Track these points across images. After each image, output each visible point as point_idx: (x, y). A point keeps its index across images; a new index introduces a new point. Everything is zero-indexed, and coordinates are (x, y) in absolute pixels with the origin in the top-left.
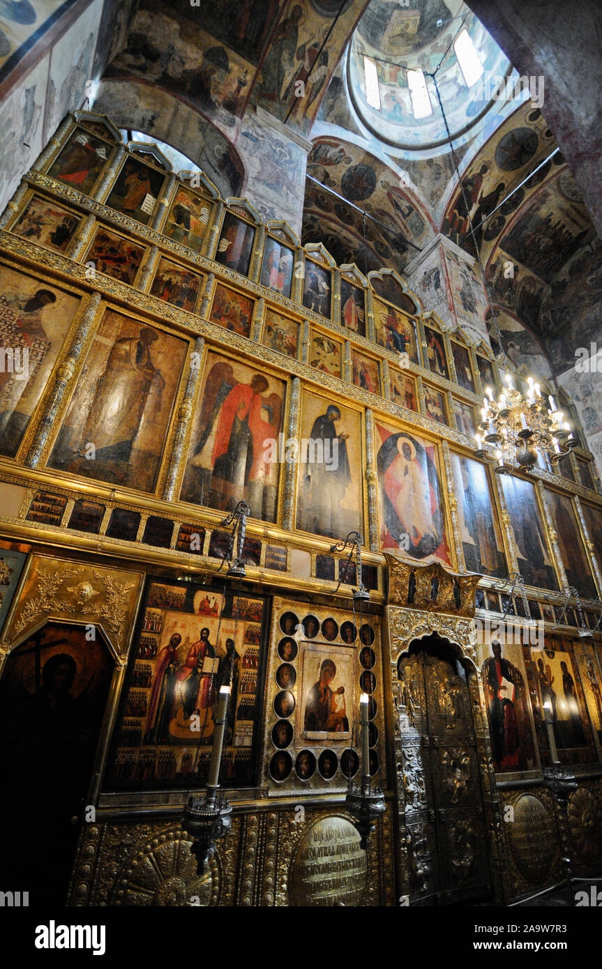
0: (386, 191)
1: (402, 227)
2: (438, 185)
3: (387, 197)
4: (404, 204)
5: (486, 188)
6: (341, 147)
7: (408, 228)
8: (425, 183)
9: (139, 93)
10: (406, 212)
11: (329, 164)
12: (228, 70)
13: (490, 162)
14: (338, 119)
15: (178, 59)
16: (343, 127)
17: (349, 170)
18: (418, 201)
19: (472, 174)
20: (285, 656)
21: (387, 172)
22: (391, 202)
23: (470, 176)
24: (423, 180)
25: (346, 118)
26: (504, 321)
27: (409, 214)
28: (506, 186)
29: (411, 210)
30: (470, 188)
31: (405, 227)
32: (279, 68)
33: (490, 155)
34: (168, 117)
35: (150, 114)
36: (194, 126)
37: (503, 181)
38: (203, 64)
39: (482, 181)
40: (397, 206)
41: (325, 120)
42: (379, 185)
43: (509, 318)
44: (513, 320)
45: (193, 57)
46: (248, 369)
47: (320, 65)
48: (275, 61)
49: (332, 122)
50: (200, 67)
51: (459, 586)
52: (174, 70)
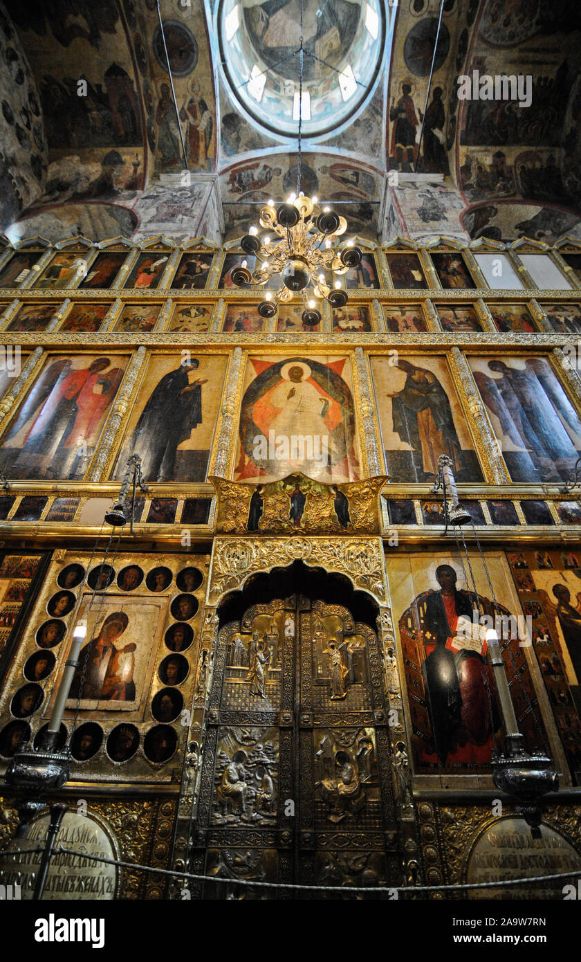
0: (328, 175)
1: (360, 195)
2: (373, 136)
3: (332, 180)
4: (349, 174)
5: (421, 103)
6: (262, 164)
7: (364, 192)
8: (360, 144)
9: (57, 217)
10: (354, 179)
11: (263, 185)
12: (123, 163)
13: (409, 79)
14: (250, 145)
15: (84, 179)
16: (259, 148)
17: (285, 179)
18: (358, 162)
19: (396, 101)
20: (57, 611)
21: (319, 158)
22: (338, 181)
23: (395, 105)
24: (358, 142)
25: (257, 140)
26: (510, 213)
27: (357, 179)
28: (442, 87)
29: (356, 174)
30: (403, 115)
31: (361, 193)
32: (172, 139)
33: (403, 72)
34: (88, 221)
35: (75, 227)
36: (106, 215)
37: (435, 86)
38: (104, 170)
39: (411, 101)
40: (345, 181)
41: (237, 153)
42: (319, 174)
43: (512, 207)
44: (519, 206)
45: (94, 170)
46: (88, 357)
47: (202, 113)
48: (166, 136)
49: (246, 150)
50: (101, 175)
51: (344, 498)
52: (82, 187)
